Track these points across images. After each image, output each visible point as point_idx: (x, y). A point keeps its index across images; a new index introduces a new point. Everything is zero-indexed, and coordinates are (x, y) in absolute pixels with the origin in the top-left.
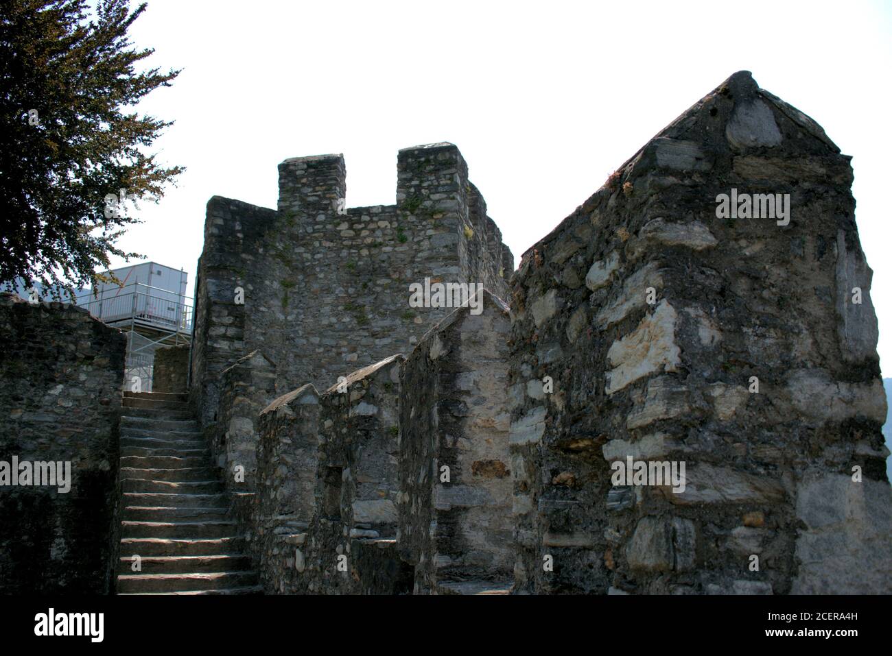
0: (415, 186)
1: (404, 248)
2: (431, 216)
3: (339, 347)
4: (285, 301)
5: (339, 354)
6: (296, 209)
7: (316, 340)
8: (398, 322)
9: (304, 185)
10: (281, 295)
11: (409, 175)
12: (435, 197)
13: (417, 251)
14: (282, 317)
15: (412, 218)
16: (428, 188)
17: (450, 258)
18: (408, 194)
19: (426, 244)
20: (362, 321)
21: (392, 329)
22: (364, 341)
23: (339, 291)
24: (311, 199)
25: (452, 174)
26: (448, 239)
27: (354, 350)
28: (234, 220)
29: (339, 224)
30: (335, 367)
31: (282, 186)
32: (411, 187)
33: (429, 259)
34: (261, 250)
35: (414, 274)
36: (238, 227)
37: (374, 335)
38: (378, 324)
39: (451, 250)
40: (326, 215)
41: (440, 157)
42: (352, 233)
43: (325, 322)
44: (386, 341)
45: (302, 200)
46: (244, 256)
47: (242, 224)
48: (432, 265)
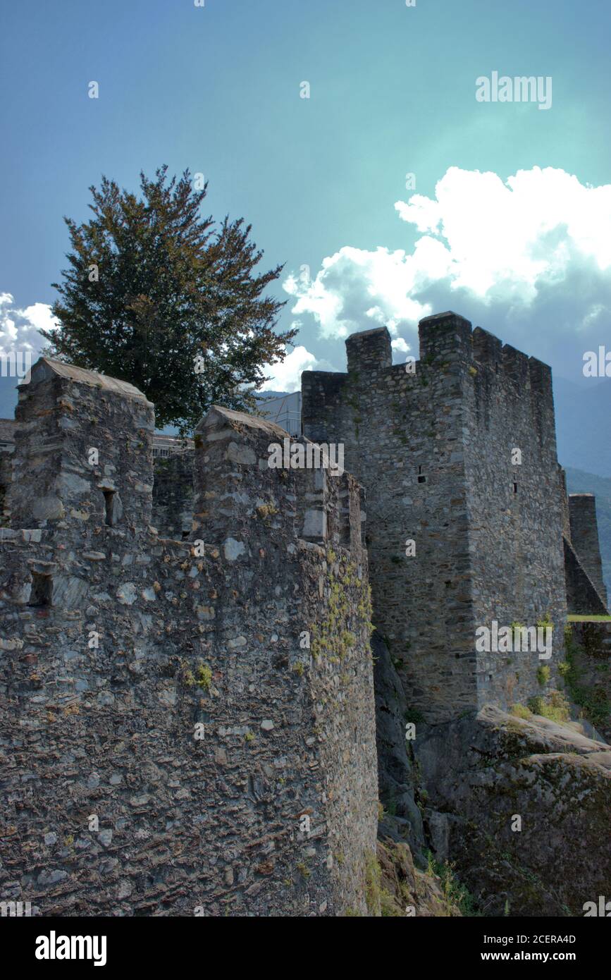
0: (431, 346)
1: (427, 389)
2: (442, 365)
3: (391, 459)
4: (357, 432)
5: (392, 463)
6: (359, 369)
7: (378, 456)
8: (426, 439)
9: (362, 353)
10: (355, 429)
11: (427, 339)
12: (444, 352)
13: (435, 391)
14: (356, 443)
15: (430, 369)
16: (439, 346)
17: (455, 393)
18: (427, 352)
19: (440, 385)
20: (405, 441)
21: (422, 444)
22: (406, 454)
23: (389, 422)
24: (367, 362)
25: (453, 335)
26: (454, 380)
27: (400, 460)
28: (318, 384)
29: (385, 377)
30: (390, 472)
31: (349, 355)
32: (428, 347)
33: (443, 395)
34: (338, 401)
35: (434, 406)
36: (321, 389)
37: (412, 449)
38: (414, 442)
39: (455, 388)
40: (377, 371)
41: (445, 324)
42: (394, 382)
43: (382, 443)
44: (420, 452)
45: (362, 363)
46: (327, 407)
47: (324, 387)
48: (444, 399)
